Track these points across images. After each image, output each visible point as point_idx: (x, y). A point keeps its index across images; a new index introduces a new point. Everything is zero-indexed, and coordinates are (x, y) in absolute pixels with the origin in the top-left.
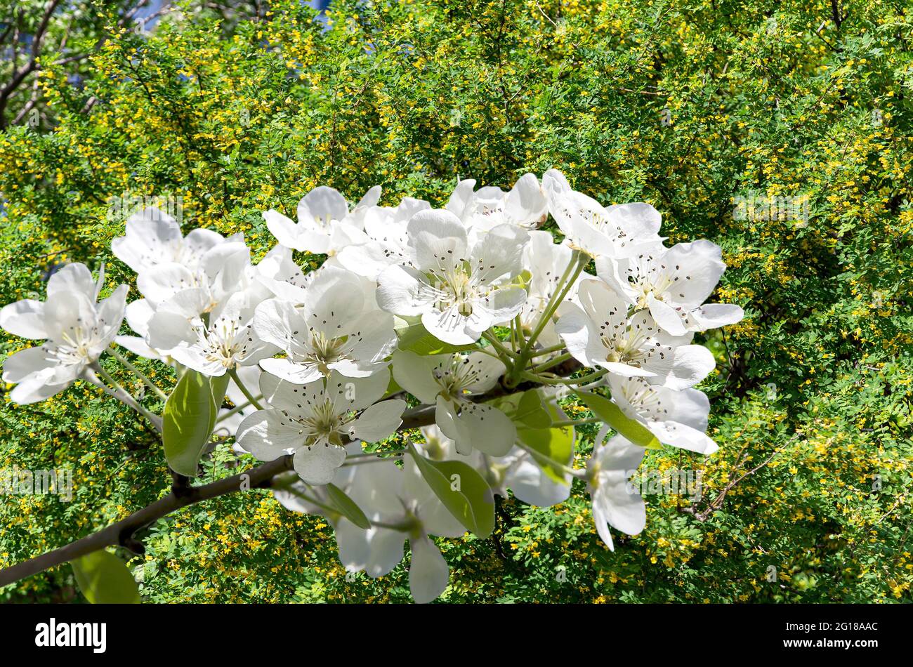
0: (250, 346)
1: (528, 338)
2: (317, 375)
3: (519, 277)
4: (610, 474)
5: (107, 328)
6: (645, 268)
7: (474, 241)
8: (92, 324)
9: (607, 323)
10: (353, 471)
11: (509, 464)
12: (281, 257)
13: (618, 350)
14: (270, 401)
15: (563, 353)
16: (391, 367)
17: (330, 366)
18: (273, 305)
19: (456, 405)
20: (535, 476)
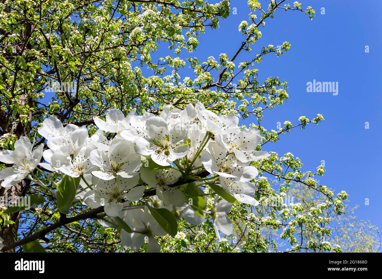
0: (88, 166)
1: (190, 164)
2: (113, 177)
3: (187, 141)
4: (220, 213)
5: (36, 160)
6: (233, 138)
7: (170, 128)
8: (30, 158)
9: (219, 158)
10: (126, 212)
11: (183, 209)
12: (99, 134)
13: (223, 168)
14: (95, 186)
15: (203, 169)
16: (140, 174)
17: (117, 174)
18: (97, 151)
19: (163, 188)
20: (192, 214)
